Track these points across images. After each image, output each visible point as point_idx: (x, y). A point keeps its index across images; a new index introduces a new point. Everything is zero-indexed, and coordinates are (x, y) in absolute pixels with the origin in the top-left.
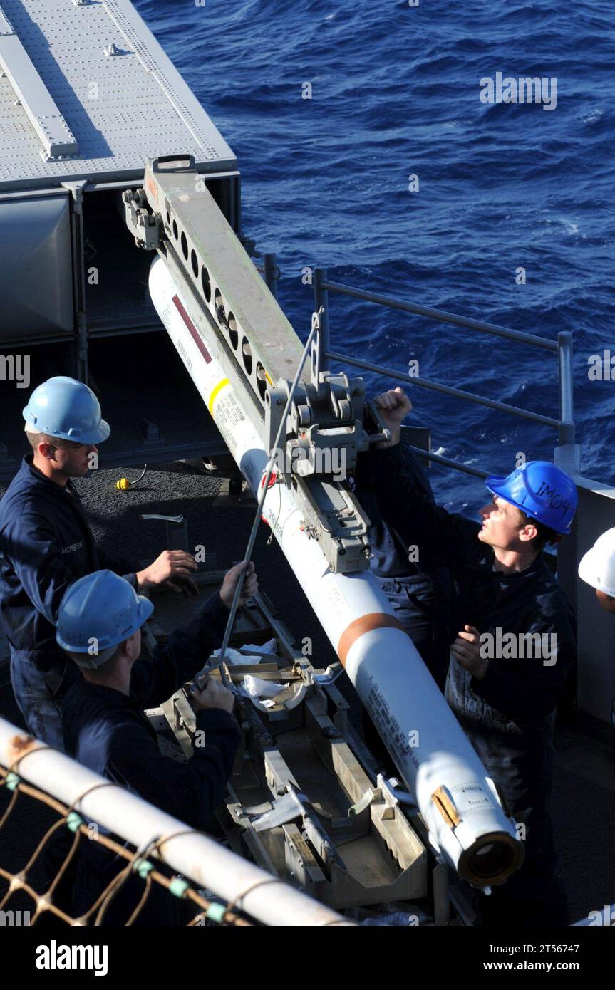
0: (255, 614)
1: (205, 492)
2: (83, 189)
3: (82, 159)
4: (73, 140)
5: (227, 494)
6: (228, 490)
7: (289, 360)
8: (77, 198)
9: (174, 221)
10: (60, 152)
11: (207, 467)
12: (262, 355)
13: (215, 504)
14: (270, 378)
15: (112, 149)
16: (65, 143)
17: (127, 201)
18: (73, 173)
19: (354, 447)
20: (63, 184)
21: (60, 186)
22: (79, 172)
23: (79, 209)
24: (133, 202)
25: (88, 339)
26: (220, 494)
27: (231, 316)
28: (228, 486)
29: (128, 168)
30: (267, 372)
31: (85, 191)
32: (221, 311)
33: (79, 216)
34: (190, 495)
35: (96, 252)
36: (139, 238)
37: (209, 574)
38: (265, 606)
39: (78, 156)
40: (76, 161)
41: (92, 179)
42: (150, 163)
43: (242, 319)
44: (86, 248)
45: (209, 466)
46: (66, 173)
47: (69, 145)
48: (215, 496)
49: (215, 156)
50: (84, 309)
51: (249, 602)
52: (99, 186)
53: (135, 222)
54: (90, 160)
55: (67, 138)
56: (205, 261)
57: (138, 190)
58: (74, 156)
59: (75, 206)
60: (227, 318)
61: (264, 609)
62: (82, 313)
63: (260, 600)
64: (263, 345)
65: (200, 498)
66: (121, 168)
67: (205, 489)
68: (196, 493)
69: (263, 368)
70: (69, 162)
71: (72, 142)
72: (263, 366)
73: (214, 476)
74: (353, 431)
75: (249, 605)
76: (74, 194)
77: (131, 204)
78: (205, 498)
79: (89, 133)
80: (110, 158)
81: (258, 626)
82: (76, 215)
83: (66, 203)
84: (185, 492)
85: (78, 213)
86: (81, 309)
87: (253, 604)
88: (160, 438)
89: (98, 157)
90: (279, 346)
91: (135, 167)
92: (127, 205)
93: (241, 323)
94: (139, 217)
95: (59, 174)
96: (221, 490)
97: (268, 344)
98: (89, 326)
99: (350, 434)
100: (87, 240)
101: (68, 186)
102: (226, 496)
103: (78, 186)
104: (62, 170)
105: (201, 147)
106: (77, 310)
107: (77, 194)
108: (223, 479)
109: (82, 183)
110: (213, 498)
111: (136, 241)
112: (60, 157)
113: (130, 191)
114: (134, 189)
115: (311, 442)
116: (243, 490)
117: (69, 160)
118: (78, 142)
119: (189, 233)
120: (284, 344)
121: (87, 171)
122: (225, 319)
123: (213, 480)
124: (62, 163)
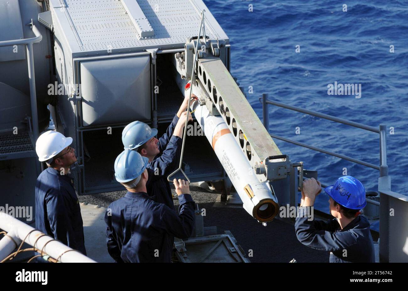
0: (235, 255)
1: (209, 200)
2: (157, 53)
3: (156, 39)
4: (152, 30)
5: (220, 201)
6: (220, 200)
7: (255, 129)
8: (154, 57)
9: (200, 66)
10: (146, 35)
11: (210, 188)
12: (242, 127)
13: (214, 206)
14: (246, 137)
15: (169, 34)
16: (148, 31)
17: (177, 58)
18: (152, 45)
19: (286, 168)
20: (147, 50)
21: (145, 51)
22: (155, 44)
23: (154, 62)
24: (180, 58)
25: (158, 123)
26: (216, 201)
27: (227, 109)
28: (220, 198)
29: (178, 43)
30: (244, 134)
31: (158, 53)
32: (222, 107)
33: (154, 65)
34: (202, 202)
35: (162, 82)
36: (183, 75)
37: (213, 237)
38: (240, 252)
39: (154, 37)
40: (153, 40)
41: (161, 48)
42: (188, 40)
43: (232, 110)
44: (157, 80)
45: (212, 188)
46: (148, 45)
47: (150, 32)
48: (214, 202)
49: (219, 37)
50: (156, 109)
51: (233, 250)
52: (164, 51)
53: (181, 68)
54: (160, 39)
55: (149, 28)
56: (215, 84)
57: (182, 53)
58: (152, 37)
59: (152, 60)
60: (225, 111)
61: (240, 253)
62: (155, 111)
63: (238, 249)
64: (242, 122)
65: (207, 203)
66: (174, 43)
67: (209, 199)
68: (205, 201)
69: (242, 133)
70: (150, 40)
71: (151, 31)
72: (243, 131)
73: (213, 193)
74: (286, 160)
75: (232, 251)
76: (152, 55)
77: (179, 59)
78: (209, 203)
79: (159, 27)
80: (169, 38)
81: (237, 261)
82: (153, 65)
83: (148, 59)
84: (200, 200)
85: (154, 64)
86: (154, 109)
87: (234, 251)
88: (190, 171)
89: (164, 38)
90: (250, 122)
91: (181, 42)
92: (177, 60)
93: (232, 112)
94: (183, 65)
95: (145, 45)
96: (217, 199)
97: (244, 121)
98: (158, 117)
99: (284, 162)
100: (158, 77)
101: (150, 51)
102: (219, 202)
103: (154, 51)
104: (147, 44)
105: (212, 33)
106: (153, 110)
107: (154, 55)
108: (217, 194)
109: (156, 50)
110: (213, 203)
111: (182, 76)
112: (146, 38)
113: (179, 53)
114: (180, 52)
115: (265, 166)
116: (227, 199)
117: (150, 39)
118: (154, 31)
119: (207, 72)
120: (252, 122)
121: (158, 44)
122: (224, 111)
123: (213, 195)
124: (147, 40)
